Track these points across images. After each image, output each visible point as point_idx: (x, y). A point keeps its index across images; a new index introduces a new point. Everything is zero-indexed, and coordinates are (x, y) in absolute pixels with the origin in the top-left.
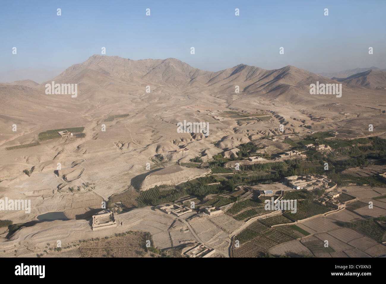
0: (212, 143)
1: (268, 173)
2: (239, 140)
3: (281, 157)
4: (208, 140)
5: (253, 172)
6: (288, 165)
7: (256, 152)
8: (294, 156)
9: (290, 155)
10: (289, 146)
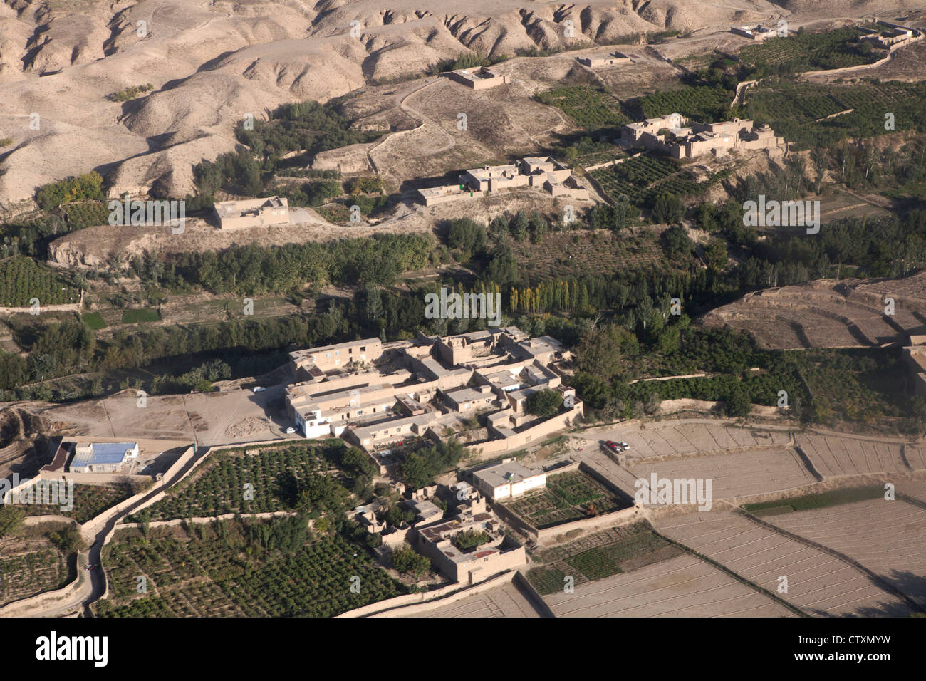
0: (111, 98)
1: (299, 305)
2: (290, 77)
3: (422, 201)
4: (96, 79)
5: (207, 296)
6: (455, 257)
7: (316, 166)
8: (514, 193)
9: (490, 189)
10: (555, 121)
